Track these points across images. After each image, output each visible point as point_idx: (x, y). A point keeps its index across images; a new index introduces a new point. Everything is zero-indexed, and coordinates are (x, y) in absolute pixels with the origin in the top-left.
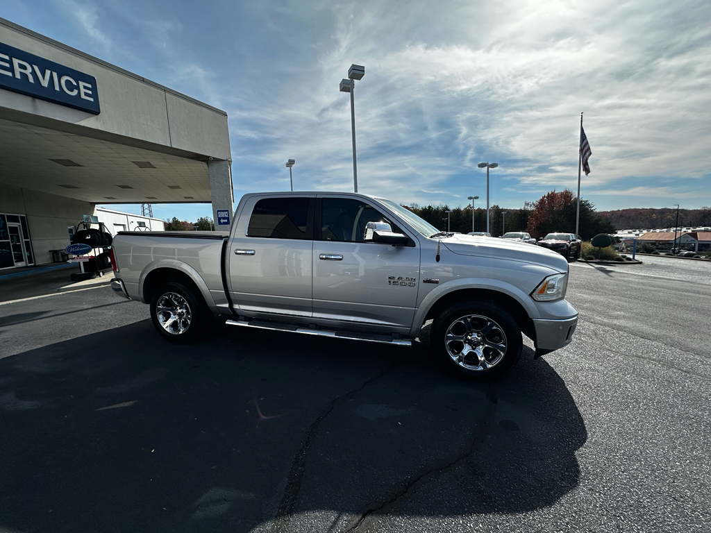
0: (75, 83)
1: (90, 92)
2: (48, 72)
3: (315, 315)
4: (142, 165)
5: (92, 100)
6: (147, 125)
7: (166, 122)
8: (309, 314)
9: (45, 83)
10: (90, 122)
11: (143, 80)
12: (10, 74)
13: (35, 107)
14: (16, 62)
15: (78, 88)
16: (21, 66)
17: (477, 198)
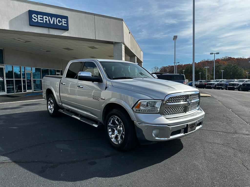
0: (61, 20)
1: (66, 22)
2: (53, 18)
4: (93, 48)
5: (66, 25)
6: (86, 32)
7: (94, 29)
9: (52, 23)
10: (66, 34)
11: (86, 13)
12: (42, 22)
13: (49, 31)
14: (44, 17)
15: (62, 22)
16: (46, 18)
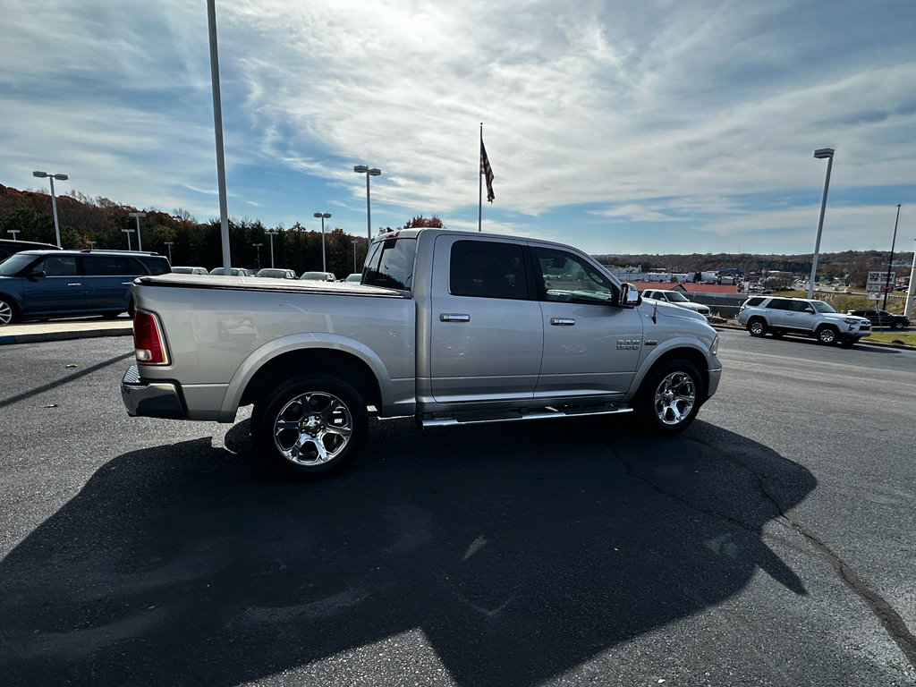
3: (538, 395)
8: (530, 395)
17: (328, 216)
